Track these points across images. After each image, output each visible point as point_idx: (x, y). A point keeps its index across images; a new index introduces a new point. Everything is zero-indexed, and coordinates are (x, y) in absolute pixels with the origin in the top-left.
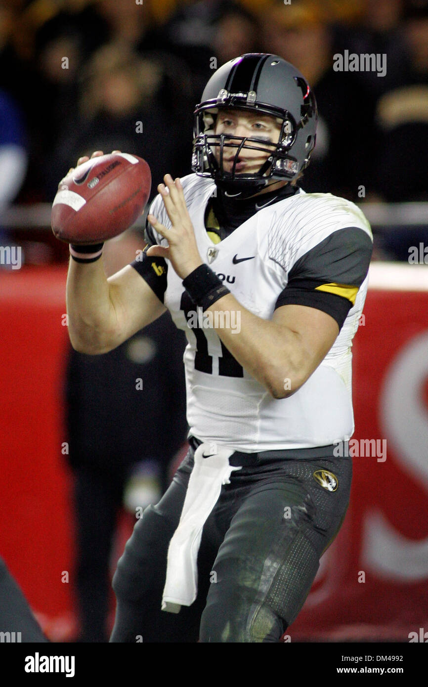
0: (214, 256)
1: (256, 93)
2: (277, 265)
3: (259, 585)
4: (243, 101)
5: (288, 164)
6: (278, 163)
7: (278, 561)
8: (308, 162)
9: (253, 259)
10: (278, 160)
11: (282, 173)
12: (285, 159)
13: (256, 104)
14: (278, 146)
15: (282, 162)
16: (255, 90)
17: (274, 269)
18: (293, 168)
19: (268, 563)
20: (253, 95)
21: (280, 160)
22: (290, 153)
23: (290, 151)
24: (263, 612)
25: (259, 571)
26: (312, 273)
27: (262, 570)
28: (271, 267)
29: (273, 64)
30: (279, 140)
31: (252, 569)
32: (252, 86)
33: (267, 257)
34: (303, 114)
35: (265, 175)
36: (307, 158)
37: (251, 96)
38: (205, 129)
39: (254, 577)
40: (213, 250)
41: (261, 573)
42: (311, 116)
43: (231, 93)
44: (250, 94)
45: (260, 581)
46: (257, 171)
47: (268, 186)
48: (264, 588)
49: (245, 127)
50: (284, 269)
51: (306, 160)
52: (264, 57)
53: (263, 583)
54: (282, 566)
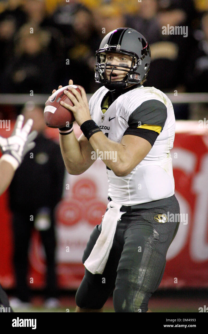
0: (103, 119)
1: (121, 46)
2: (123, 119)
3: (137, 281)
4: (115, 49)
5: (136, 76)
6: (131, 76)
7: (145, 268)
8: (146, 75)
9: (115, 118)
10: (131, 74)
11: (133, 80)
12: (134, 74)
13: (120, 50)
14: (131, 68)
15: (133, 75)
16: (120, 44)
17: (122, 121)
18: (138, 78)
19: (140, 270)
20: (119, 46)
21: (132, 74)
22: (137, 71)
23: (136, 71)
24: (140, 293)
25: (137, 274)
26: (135, 121)
27: (138, 274)
28: (121, 120)
29: (129, 32)
30: (131, 66)
31: (134, 274)
32: (119, 42)
33: (119, 116)
34: (142, 54)
35: (126, 81)
36: (146, 73)
37: (118, 47)
38: (101, 62)
39: (135, 278)
40: (103, 116)
41: (138, 275)
42: (146, 55)
43: (110, 45)
44: (118, 46)
45: (138, 279)
46: (122, 80)
47: (127, 86)
48: (140, 282)
49: (117, 60)
50: (126, 121)
51: (146, 74)
52: (125, 29)
53: (139, 280)
54: (147, 270)
